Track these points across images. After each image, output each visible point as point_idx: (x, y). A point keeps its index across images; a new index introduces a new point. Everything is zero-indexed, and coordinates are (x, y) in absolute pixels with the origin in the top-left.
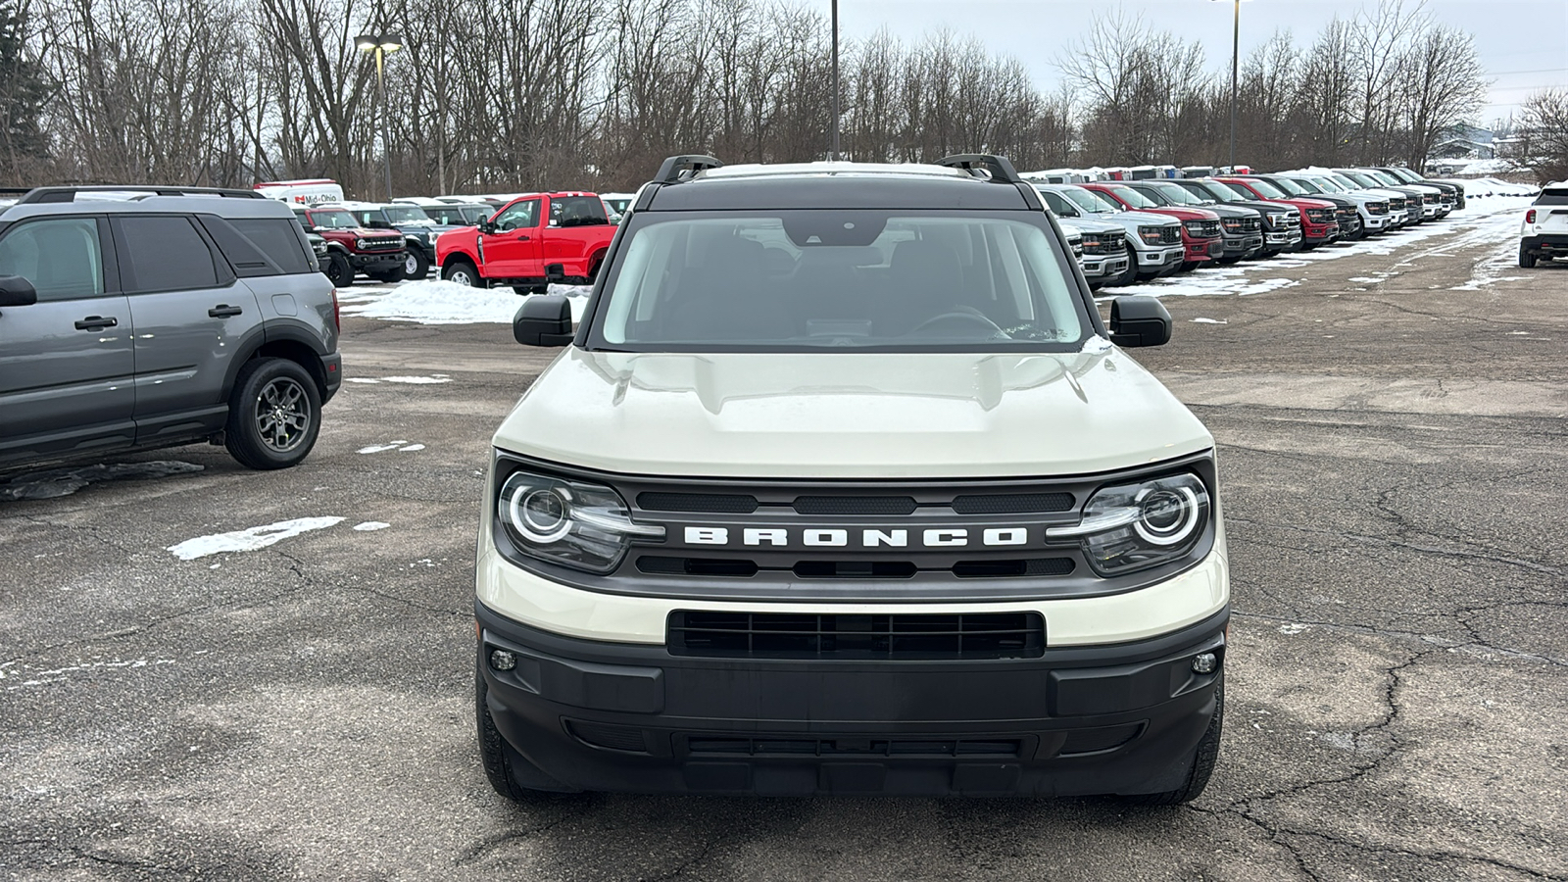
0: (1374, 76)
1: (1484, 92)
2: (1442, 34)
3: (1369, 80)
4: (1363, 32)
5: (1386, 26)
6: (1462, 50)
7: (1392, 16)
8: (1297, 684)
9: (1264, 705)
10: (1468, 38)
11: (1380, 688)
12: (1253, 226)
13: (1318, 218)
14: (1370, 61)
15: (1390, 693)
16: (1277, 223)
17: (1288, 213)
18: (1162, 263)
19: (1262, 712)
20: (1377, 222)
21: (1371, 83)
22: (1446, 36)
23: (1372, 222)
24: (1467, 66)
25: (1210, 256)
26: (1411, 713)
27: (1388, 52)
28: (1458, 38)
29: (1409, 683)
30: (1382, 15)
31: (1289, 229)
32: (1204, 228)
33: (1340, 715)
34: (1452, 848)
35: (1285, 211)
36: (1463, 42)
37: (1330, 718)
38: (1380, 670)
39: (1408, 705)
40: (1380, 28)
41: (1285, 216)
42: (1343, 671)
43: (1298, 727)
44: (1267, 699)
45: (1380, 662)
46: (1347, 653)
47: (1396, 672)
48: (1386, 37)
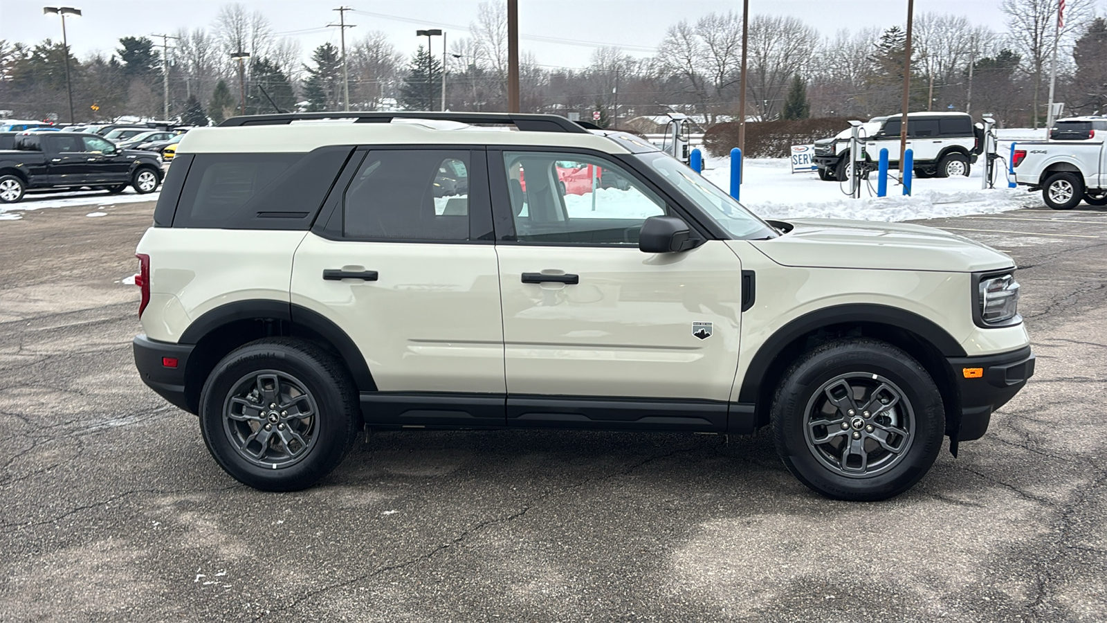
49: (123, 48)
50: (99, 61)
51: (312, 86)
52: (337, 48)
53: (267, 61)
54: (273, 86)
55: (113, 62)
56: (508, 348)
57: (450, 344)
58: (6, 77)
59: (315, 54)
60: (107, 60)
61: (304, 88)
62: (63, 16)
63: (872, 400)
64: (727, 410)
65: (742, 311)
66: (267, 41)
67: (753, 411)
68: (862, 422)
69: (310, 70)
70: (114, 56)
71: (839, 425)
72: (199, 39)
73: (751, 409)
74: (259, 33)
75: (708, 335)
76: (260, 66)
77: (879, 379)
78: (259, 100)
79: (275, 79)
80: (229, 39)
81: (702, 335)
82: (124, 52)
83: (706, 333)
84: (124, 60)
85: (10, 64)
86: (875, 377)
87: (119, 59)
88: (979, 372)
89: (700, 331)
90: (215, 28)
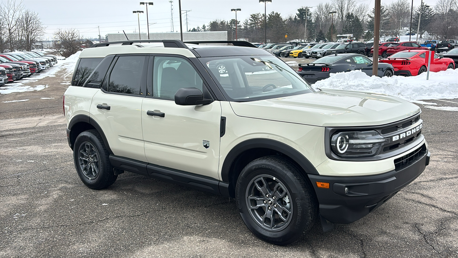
0: (10, 24)
1: (45, 30)
2: (29, 12)
3: (8, 25)
4: (3, 10)
5: (11, 8)
6: (36, 17)
7: (12, 5)
10: (37, 14)
12: (20, 69)
13: (32, 67)
14: (8, 19)
16: (24, 68)
17: (26, 65)
18: (4, 82)
20: (44, 67)
21: (9, 26)
22: (30, 13)
23: (43, 68)
24: (37, 22)
25: (13, 79)
27: (13, 17)
28: (34, 14)
30: (9, 5)
31: (27, 70)
32: (10, 70)
35: (25, 65)
36: (35, 15)
40: (9, 9)
41: (26, 66)
48: (12, 12)
49: (298, 13)
50: (290, 19)
51: (370, 24)
52: (384, 7)
53: (352, 14)
54: (354, 24)
55: (295, 18)
56: (145, 143)
57: (129, 139)
58: (259, 27)
59: (373, 10)
60: (293, 18)
61: (367, 25)
62: (265, 3)
63: (274, 191)
64: (218, 184)
65: (221, 137)
66: (353, 6)
67: (228, 187)
68: (272, 202)
69: (371, 17)
70: (296, 16)
71: (262, 201)
72: (327, 6)
73: (227, 185)
74: (350, 3)
75: (208, 147)
76: (349, 16)
77: (276, 180)
78: (348, 31)
79: (355, 21)
80: (338, 6)
81: (206, 147)
82: (299, 14)
83: (207, 146)
84: (298, 17)
85: (261, 22)
86: (274, 179)
87: (297, 17)
88: (326, 185)
89: (205, 145)
90: (333, 2)
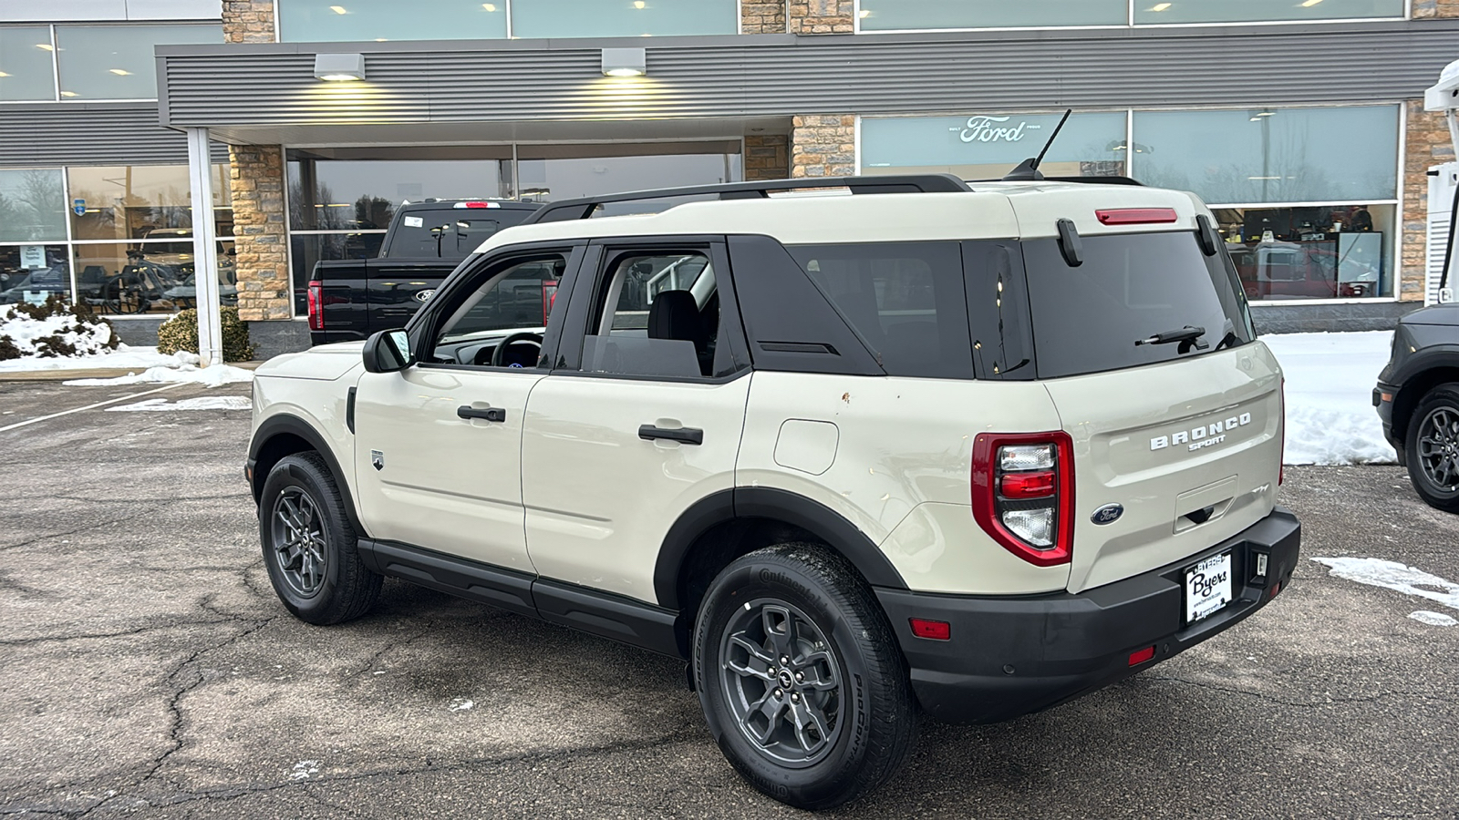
8: (266, 706)
9: (283, 683)
11: (189, 723)
15: (179, 723)
19: (282, 678)
26: (159, 708)
29: (161, 735)
33: (219, 690)
34: (131, 636)
37: (226, 687)
38: (191, 743)
39: (162, 713)
42: (228, 730)
43: (248, 674)
44: (284, 688)
45: (193, 753)
46: (231, 753)
47: (174, 743)
